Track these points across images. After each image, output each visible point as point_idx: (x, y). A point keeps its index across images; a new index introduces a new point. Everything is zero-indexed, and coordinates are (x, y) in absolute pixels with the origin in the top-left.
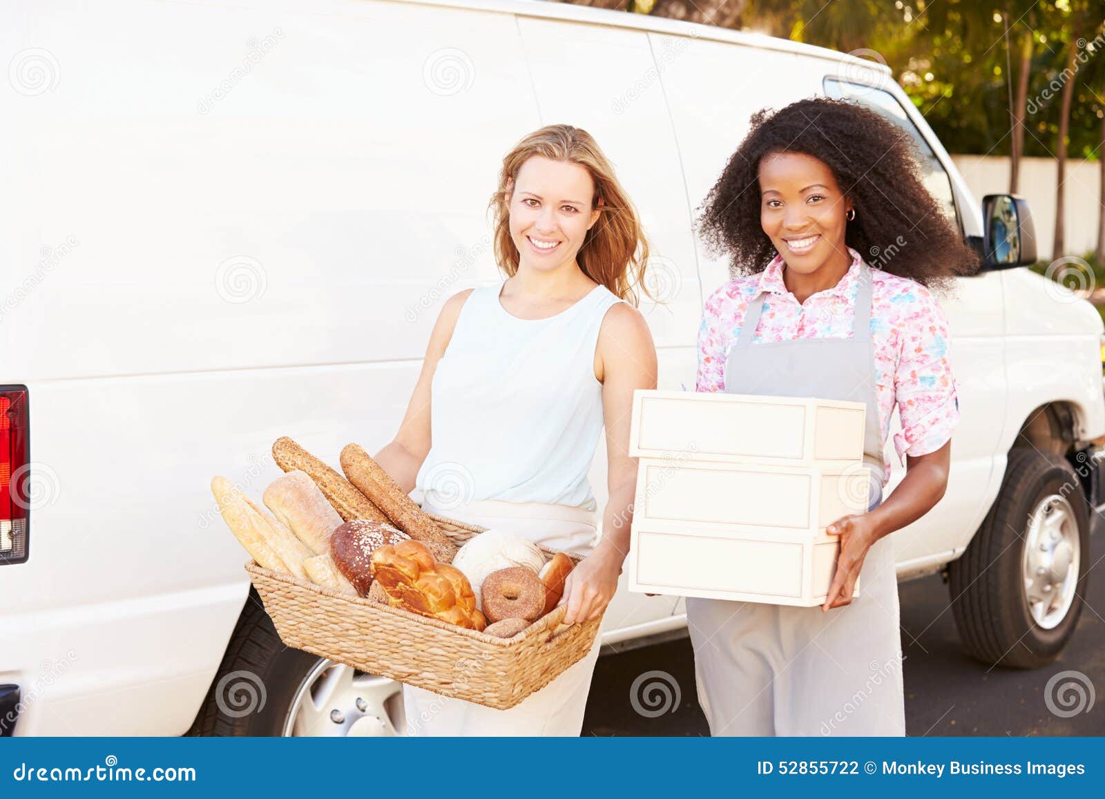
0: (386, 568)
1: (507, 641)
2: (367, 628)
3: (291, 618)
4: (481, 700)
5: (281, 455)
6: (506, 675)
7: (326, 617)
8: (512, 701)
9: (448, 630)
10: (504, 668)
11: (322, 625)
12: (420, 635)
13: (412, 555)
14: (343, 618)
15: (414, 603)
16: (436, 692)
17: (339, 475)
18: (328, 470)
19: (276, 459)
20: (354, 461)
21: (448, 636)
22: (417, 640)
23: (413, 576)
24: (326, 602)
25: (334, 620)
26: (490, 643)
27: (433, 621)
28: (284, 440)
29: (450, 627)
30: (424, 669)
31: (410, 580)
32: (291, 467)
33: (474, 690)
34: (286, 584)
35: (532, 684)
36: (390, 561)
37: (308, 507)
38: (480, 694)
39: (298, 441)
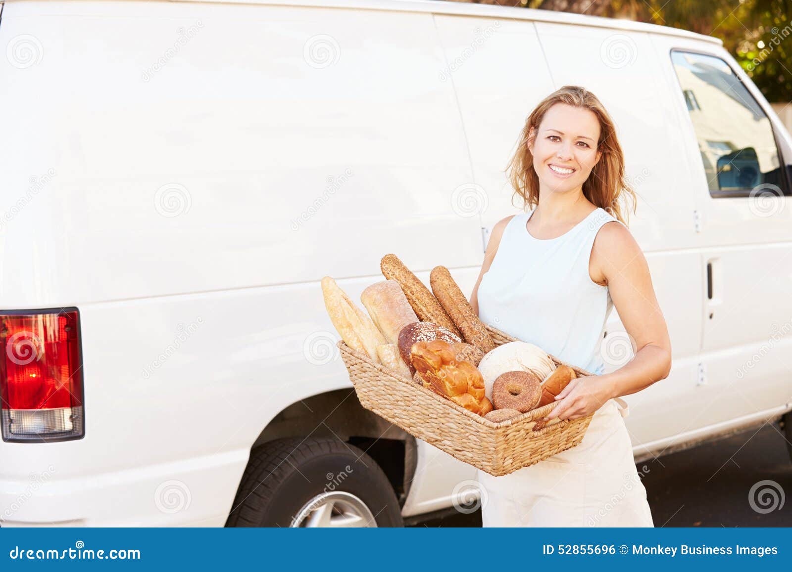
0: (419, 358)
1: (495, 425)
2: (409, 401)
3: (364, 387)
4: (481, 467)
5: (385, 266)
6: (496, 450)
7: (385, 389)
8: (503, 471)
9: (457, 410)
10: (493, 444)
11: (382, 395)
12: (441, 412)
13: (437, 351)
14: (395, 392)
15: (438, 388)
16: (453, 455)
17: (424, 287)
18: (417, 283)
19: (382, 269)
20: (438, 278)
21: (458, 415)
22: (439, 415)
23: (436, 367)
24: (384, 378)
25: (389, 392)
26: (483, 424)
27: (449, 402)
28: (390, 256)
29: (459, 408)
30: (446, 438)
31: (434, 370)
32: (391, 276)
33: (476, 458)
34: (361, 361)
35: (522, 460)
36: (421, 353)
37: (391, 307)
38: (479, 462)
39: (400, 258)
